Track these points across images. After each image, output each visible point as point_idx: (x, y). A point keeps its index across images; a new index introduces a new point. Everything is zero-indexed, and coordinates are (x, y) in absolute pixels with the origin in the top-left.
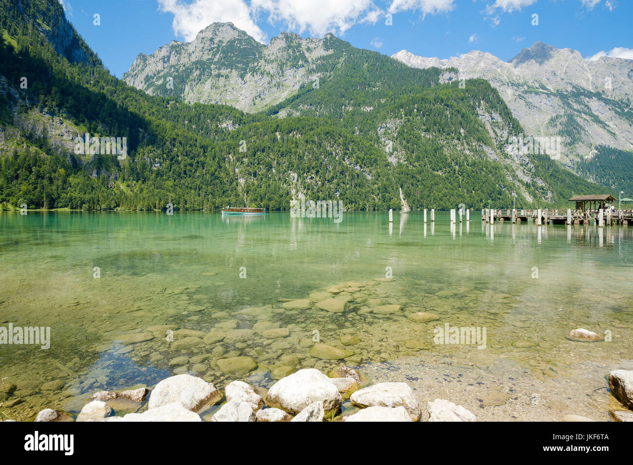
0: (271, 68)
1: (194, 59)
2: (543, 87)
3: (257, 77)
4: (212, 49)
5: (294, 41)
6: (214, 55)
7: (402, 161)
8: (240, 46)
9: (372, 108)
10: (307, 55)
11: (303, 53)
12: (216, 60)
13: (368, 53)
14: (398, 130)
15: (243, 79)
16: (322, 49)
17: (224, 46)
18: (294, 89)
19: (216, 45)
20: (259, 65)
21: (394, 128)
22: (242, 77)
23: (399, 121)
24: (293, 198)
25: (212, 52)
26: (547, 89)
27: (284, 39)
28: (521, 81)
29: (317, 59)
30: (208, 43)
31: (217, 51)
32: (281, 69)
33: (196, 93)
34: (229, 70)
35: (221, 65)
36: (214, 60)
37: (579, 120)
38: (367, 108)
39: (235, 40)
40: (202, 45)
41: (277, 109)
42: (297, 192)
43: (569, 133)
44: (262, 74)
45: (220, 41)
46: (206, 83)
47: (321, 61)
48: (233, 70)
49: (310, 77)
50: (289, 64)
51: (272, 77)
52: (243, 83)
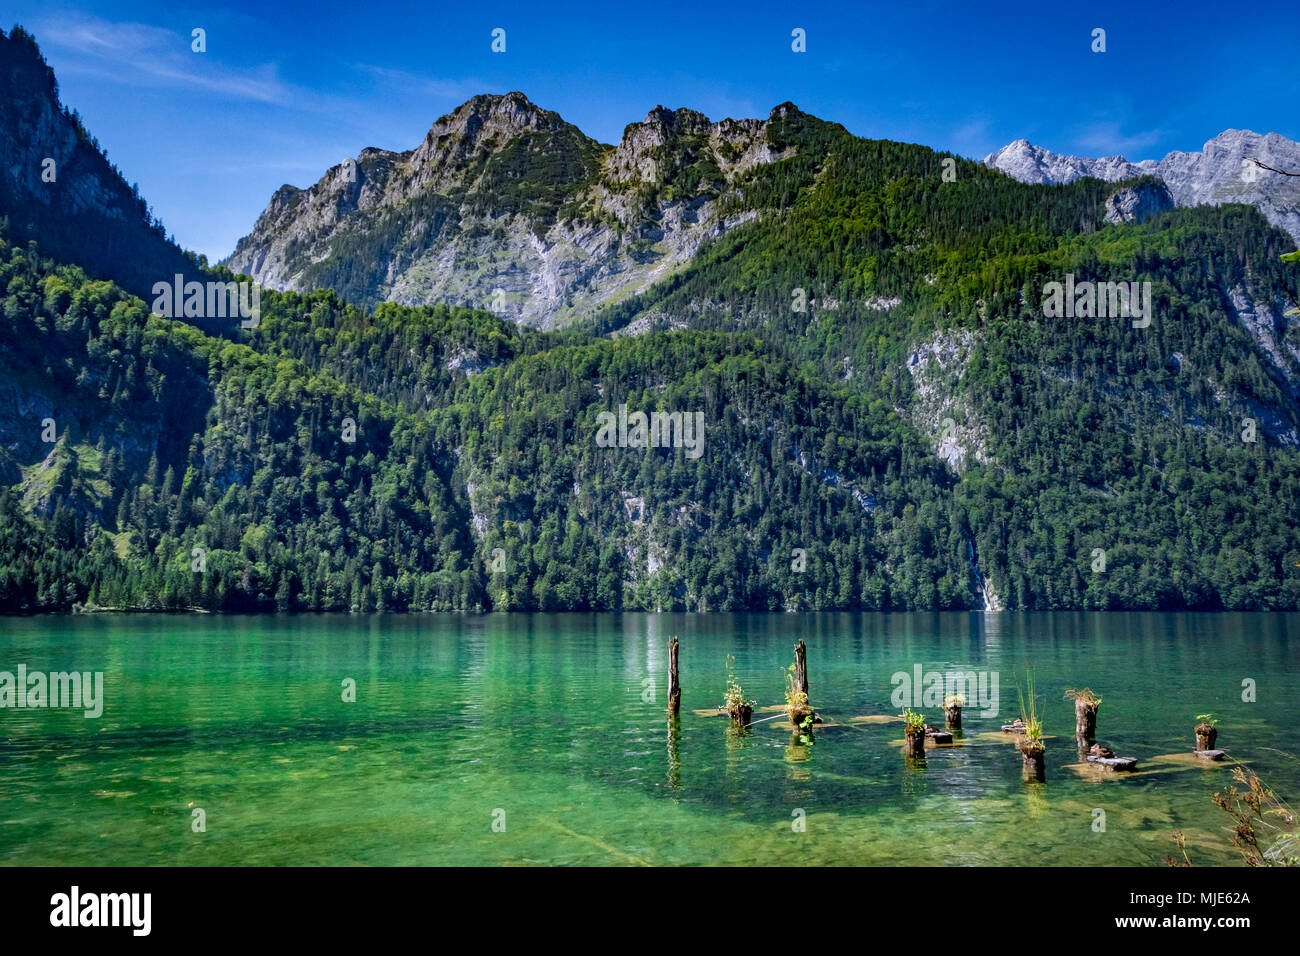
1: (415, 190)
3: (581, 231)
4: (466, 163)
5: (688, 131)
6: (469, 180)
7: (978, 455)
8: (540, 152)
9: (896, 302)
10: (723, 163)
11: (712, 159)
12: (472, 191)
13: (897, 150)
14: (967, 360)
15: (541, 239)
16: (765, 145)
17: (497, 155)
18: (682, 256)
19: (475, 154)
20: (590, 198)
21: (956, 356)
22: (541, 231)
23: (968, 336)
25: (464, 171)
27: (659, 127)
29: (749, 176)
30: (457, 148)
31: (479, 169)
32: (650, 207)
33: (412, 281)
34: (507, 216)
35: (488, 203)
36: (469, 193)
38: (881, 301)
39: (528, 136)
40: (440, 155)
41: (625, 315)
44: (596, 222)
45: (489, 142)
46: (443, 253)
47: (759, 179)
48: (518, 217)
49: (726, 224)
50: (673, 192)
51: (622, 227)
52: (540, 247)
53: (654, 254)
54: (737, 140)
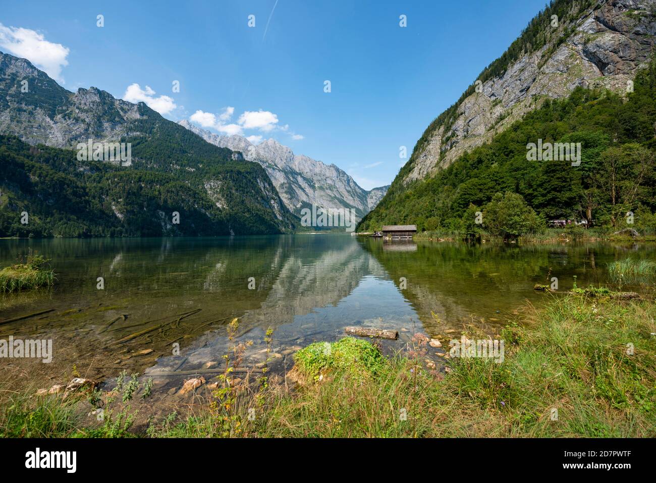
0: (87, 117)
2: (276, 166)
3: (70, 121)
5: (107, 99)
7: (225, 207)
8: (42, 86)
9: (194, 170)
10: (122, 113)
11: (118, 111)
14: (219, 187)
15: (52, 119)
16: (137, 112)
21: (217, 186)
23: (218, 182)
24: (164, 228)
26: (278, 167)
28: (265, 160)
29: (134, 121)
32: (99, 121)
34: (32, 107)
35: (22, 100)
36: (10, 92)
37: (293, 186)
38: (190, 169)
39: (34, 78)
42: (166, 224)
43: (290, 194)
44: (76, 120)
47: (138, 123)
48: (38, 108)
49: (129, 133)
50: (106, 118)
51: (89, 125)
52: (51, 122)
53: (102, 136)
54: (125, 107)
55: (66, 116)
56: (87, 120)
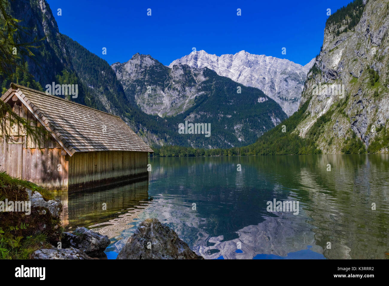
0: (178, 87)
3: (171, 92)
4: (142, 72)
5: (187, 69)
6: (145, 76)
8: (157, 70)
9: (231, 116)
10: (195, 78)
11: (193, 77)
16: (203, 76)
17: (148, 70)
18: (191, 98)
19: (143, 70)
20: (170, 83)
22: (163, 91)
25: (143, 74)
30: (139, 68)
31: (145, 74)
32: (184, 88)
34: (155, 86)
35: (150, 82)
36: (146, 80)
39: (154, 66)
40: (136, 69)
41: (189, 113)
44: (174, 89)
45: (146, 67)
46: (145, 94)
47: (204, 84)
48: (157, 86)
49: (199, 93)
50: (187, 84)
51: (179, 91)
52: (164, 93)
53: (186, 97)
54: (196, 72)
55: (169, 88)
56: (179, 89)
